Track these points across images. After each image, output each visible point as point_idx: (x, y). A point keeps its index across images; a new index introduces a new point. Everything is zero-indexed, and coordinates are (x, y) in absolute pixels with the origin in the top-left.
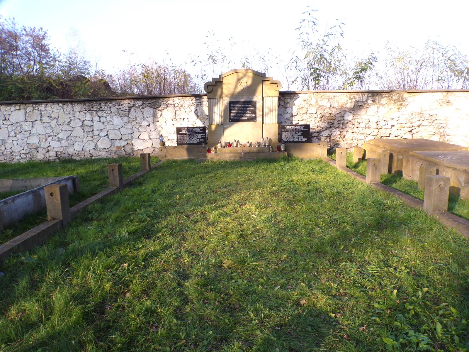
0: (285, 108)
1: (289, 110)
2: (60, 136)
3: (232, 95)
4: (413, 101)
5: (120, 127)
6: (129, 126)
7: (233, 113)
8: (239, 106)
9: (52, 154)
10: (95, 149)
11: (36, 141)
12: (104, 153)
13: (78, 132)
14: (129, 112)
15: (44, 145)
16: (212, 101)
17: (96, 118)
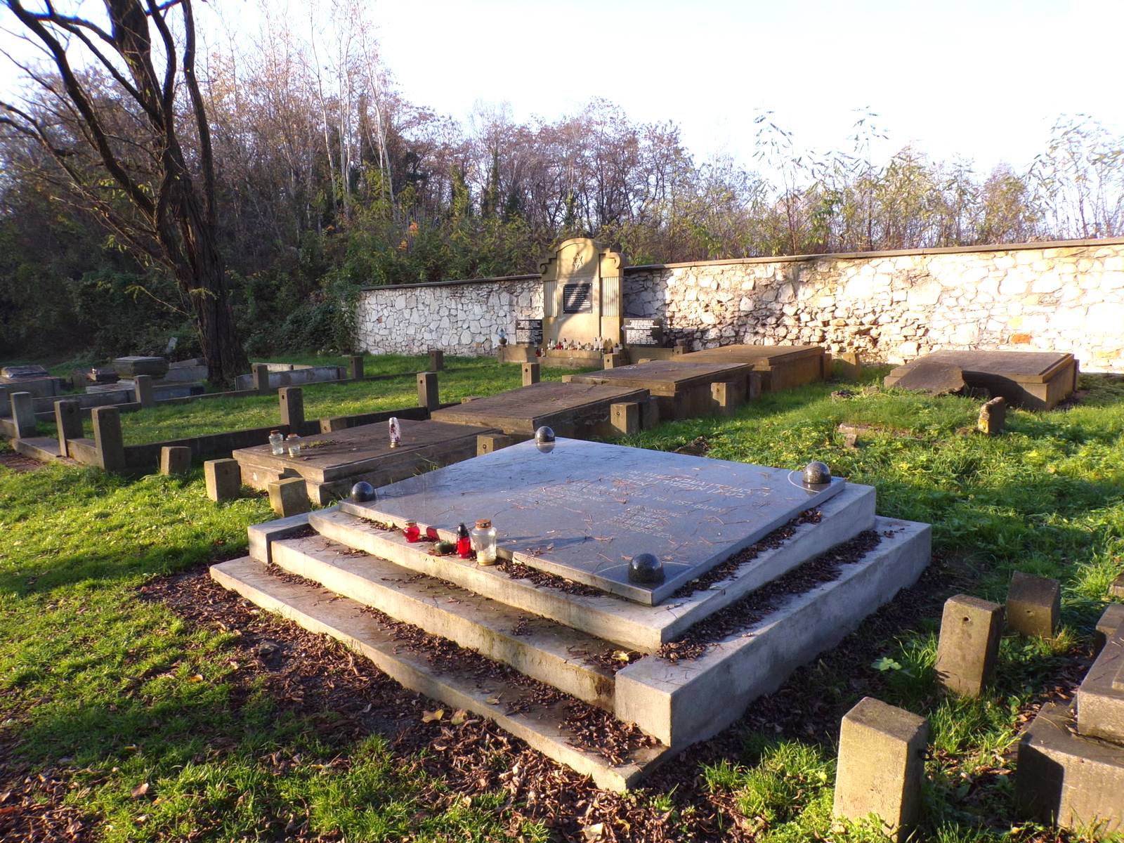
0: (655, 292)
1: (659, 295)
2: (431, 326)
3: (572, 275)
4: (858, 274)
5: (479, 317)
6: (488, 316)
7: (572, 299)
8: (577, 290)
9: (425, 347)
10: (459, 344)
11: (413, 332)
12: (465, 350)
13: (445, 323)
14: (488, 298)
15: (419, 337)
16: (549, 284)
17: (460, 306)
